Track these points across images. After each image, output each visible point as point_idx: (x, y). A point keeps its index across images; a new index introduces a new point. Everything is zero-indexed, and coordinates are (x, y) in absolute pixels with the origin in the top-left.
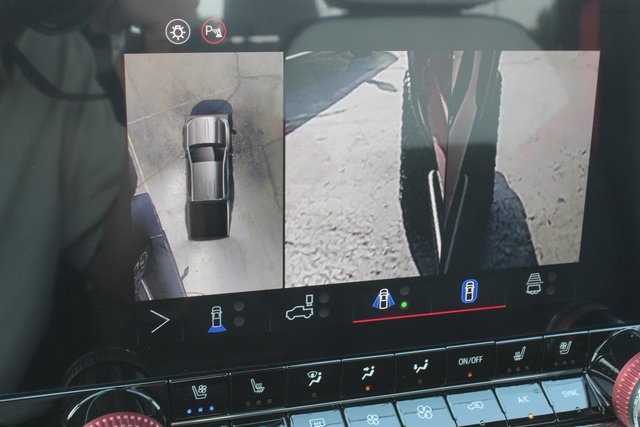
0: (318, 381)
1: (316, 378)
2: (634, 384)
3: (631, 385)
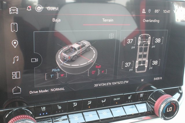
0: (76, 105)
1: (75, 105)
2: (160, 105)
3: (159, 105)
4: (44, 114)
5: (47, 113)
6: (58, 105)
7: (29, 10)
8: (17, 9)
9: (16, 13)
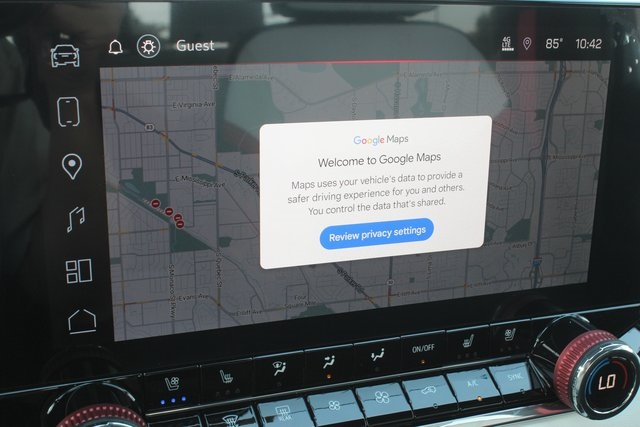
0: (282, 371)
1: (280, 368)
2: (573, 366)
3: (569, 367)
4: (173, 401)
5: (184, 399)
6: (221, 371)
7: (116, 53)
8: (77, 50)
9: (74, 63)
